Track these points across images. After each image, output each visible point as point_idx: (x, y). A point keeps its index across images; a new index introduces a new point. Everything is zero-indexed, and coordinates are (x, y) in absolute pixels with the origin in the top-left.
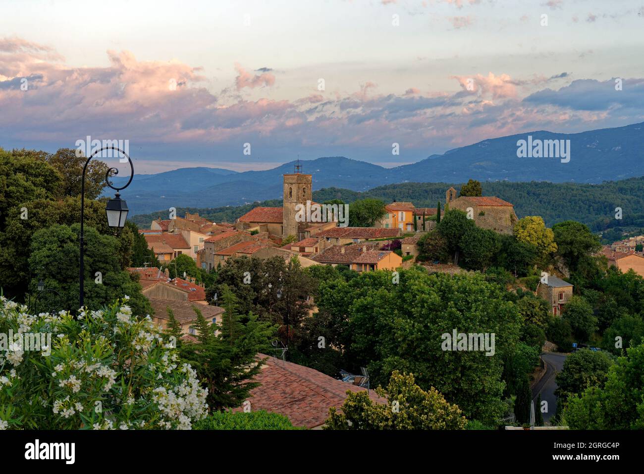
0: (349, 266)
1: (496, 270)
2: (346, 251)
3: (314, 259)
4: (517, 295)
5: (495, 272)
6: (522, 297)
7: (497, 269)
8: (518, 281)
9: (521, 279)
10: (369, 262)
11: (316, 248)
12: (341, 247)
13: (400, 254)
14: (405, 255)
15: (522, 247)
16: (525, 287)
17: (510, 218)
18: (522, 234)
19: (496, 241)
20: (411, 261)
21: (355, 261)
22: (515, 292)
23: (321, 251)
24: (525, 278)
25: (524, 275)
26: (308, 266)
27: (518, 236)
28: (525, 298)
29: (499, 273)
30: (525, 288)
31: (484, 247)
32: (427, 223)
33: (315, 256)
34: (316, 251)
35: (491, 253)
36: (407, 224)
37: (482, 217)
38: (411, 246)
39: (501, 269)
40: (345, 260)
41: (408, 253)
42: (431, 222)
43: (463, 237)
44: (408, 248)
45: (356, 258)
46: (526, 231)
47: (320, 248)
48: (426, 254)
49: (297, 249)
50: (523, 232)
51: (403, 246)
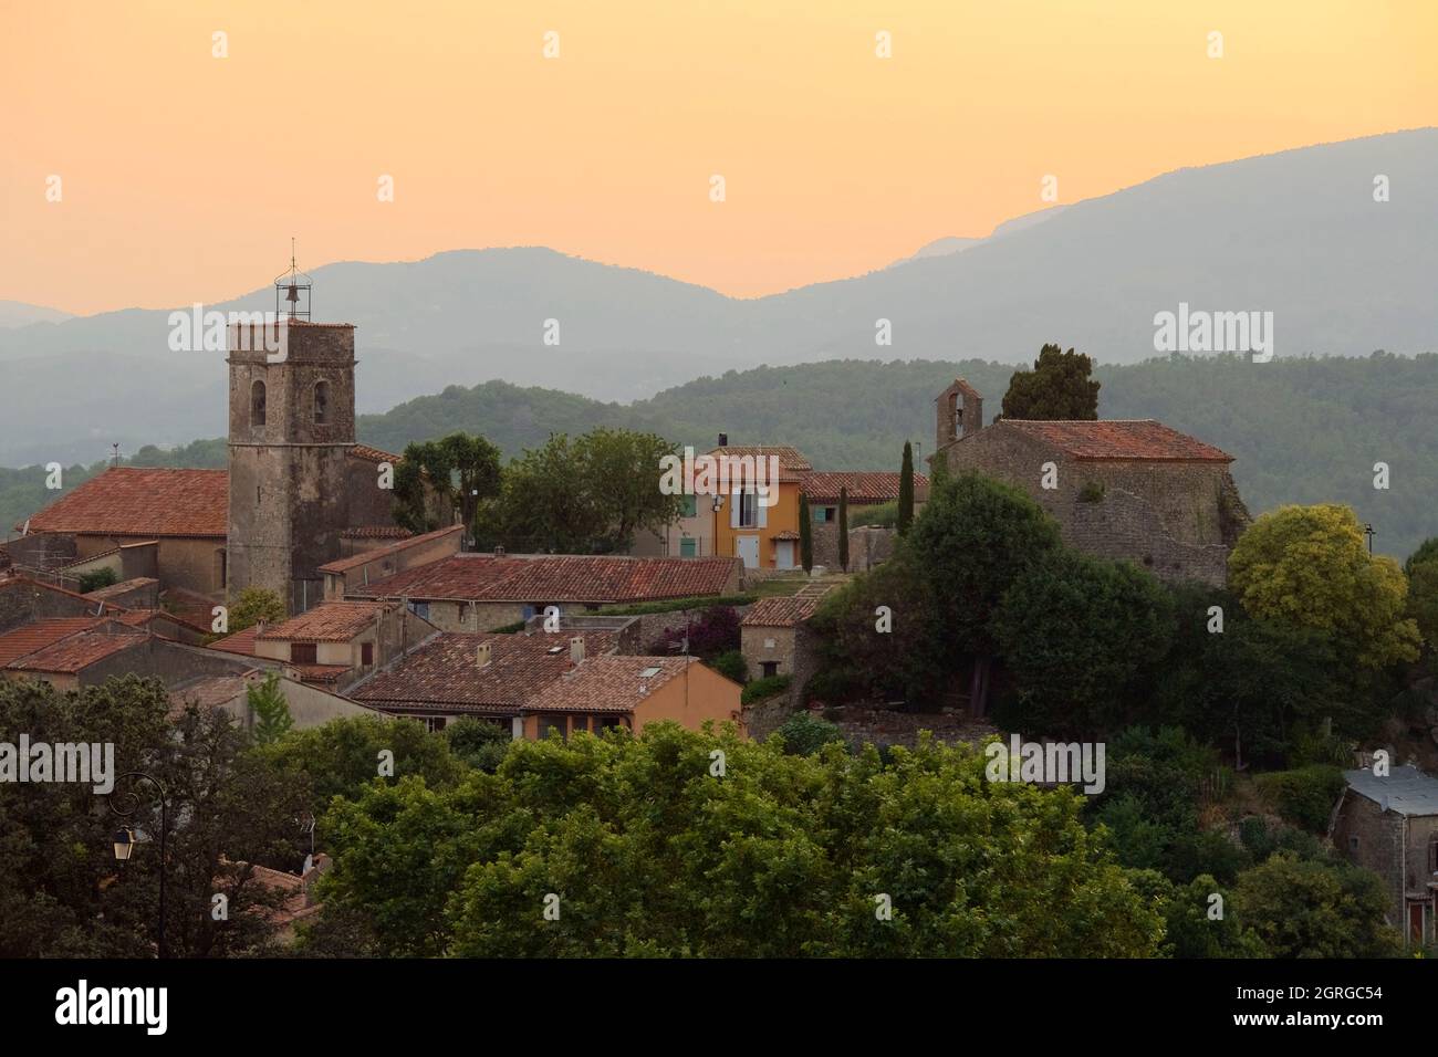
0: (507, 723)
1: (1149, 741)
2: (495, 658)
3: (355, 698)
4: (1240, 846)
5: (1141, 748)
6: (1261, 857)
7: (1155, 734)
8: (1245, 788)
9: (1259, 778)
10: (595, 705)
11: (367, 648)
12: (473, 640)
13: (736, 673)
14: (757, 673)
15: (1266, 639)
16: (1281, 814)
17: (1216, 514)
18: (1265, 584)
19: (1152, 614)
20: (781, 699)
21: (533, 702)
22: (1233, 836)
23: (388, 655)
24: (1280, 775)
25: (1276, 762)
26: (321, 723)
27: (1250, 591)
28: (1275, 860)
29: (1163, 755)
30: (1278, 819)
31: (1098, 637)
32: (857, 534)
33: (359, 683)
34: (367, 659)
35: (1132, 667)
36: (775, 541)
37: (1090, 509)
38: (783, 635)
39: (1172, 736)
40: (493, 696)
41: (770, 667)
42: (876, 531)
43: (1006, 594)
44: (770, 644)
45: (538, 691)
46: (1281, 568)
47: (381, 646)
48: (847, 671)
49: (283, 651)
50: (1268, 575)
51: (746, 636)
